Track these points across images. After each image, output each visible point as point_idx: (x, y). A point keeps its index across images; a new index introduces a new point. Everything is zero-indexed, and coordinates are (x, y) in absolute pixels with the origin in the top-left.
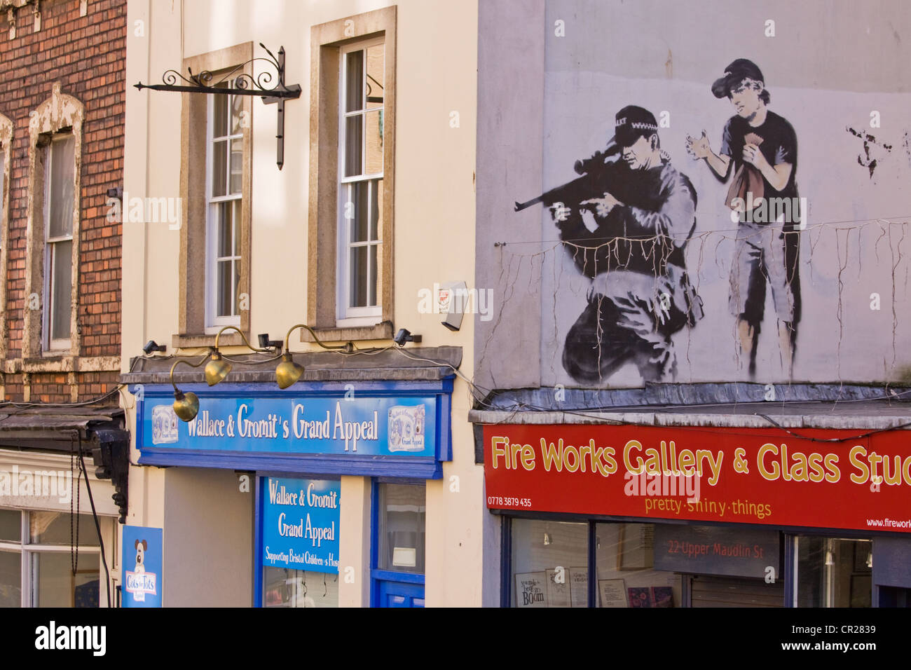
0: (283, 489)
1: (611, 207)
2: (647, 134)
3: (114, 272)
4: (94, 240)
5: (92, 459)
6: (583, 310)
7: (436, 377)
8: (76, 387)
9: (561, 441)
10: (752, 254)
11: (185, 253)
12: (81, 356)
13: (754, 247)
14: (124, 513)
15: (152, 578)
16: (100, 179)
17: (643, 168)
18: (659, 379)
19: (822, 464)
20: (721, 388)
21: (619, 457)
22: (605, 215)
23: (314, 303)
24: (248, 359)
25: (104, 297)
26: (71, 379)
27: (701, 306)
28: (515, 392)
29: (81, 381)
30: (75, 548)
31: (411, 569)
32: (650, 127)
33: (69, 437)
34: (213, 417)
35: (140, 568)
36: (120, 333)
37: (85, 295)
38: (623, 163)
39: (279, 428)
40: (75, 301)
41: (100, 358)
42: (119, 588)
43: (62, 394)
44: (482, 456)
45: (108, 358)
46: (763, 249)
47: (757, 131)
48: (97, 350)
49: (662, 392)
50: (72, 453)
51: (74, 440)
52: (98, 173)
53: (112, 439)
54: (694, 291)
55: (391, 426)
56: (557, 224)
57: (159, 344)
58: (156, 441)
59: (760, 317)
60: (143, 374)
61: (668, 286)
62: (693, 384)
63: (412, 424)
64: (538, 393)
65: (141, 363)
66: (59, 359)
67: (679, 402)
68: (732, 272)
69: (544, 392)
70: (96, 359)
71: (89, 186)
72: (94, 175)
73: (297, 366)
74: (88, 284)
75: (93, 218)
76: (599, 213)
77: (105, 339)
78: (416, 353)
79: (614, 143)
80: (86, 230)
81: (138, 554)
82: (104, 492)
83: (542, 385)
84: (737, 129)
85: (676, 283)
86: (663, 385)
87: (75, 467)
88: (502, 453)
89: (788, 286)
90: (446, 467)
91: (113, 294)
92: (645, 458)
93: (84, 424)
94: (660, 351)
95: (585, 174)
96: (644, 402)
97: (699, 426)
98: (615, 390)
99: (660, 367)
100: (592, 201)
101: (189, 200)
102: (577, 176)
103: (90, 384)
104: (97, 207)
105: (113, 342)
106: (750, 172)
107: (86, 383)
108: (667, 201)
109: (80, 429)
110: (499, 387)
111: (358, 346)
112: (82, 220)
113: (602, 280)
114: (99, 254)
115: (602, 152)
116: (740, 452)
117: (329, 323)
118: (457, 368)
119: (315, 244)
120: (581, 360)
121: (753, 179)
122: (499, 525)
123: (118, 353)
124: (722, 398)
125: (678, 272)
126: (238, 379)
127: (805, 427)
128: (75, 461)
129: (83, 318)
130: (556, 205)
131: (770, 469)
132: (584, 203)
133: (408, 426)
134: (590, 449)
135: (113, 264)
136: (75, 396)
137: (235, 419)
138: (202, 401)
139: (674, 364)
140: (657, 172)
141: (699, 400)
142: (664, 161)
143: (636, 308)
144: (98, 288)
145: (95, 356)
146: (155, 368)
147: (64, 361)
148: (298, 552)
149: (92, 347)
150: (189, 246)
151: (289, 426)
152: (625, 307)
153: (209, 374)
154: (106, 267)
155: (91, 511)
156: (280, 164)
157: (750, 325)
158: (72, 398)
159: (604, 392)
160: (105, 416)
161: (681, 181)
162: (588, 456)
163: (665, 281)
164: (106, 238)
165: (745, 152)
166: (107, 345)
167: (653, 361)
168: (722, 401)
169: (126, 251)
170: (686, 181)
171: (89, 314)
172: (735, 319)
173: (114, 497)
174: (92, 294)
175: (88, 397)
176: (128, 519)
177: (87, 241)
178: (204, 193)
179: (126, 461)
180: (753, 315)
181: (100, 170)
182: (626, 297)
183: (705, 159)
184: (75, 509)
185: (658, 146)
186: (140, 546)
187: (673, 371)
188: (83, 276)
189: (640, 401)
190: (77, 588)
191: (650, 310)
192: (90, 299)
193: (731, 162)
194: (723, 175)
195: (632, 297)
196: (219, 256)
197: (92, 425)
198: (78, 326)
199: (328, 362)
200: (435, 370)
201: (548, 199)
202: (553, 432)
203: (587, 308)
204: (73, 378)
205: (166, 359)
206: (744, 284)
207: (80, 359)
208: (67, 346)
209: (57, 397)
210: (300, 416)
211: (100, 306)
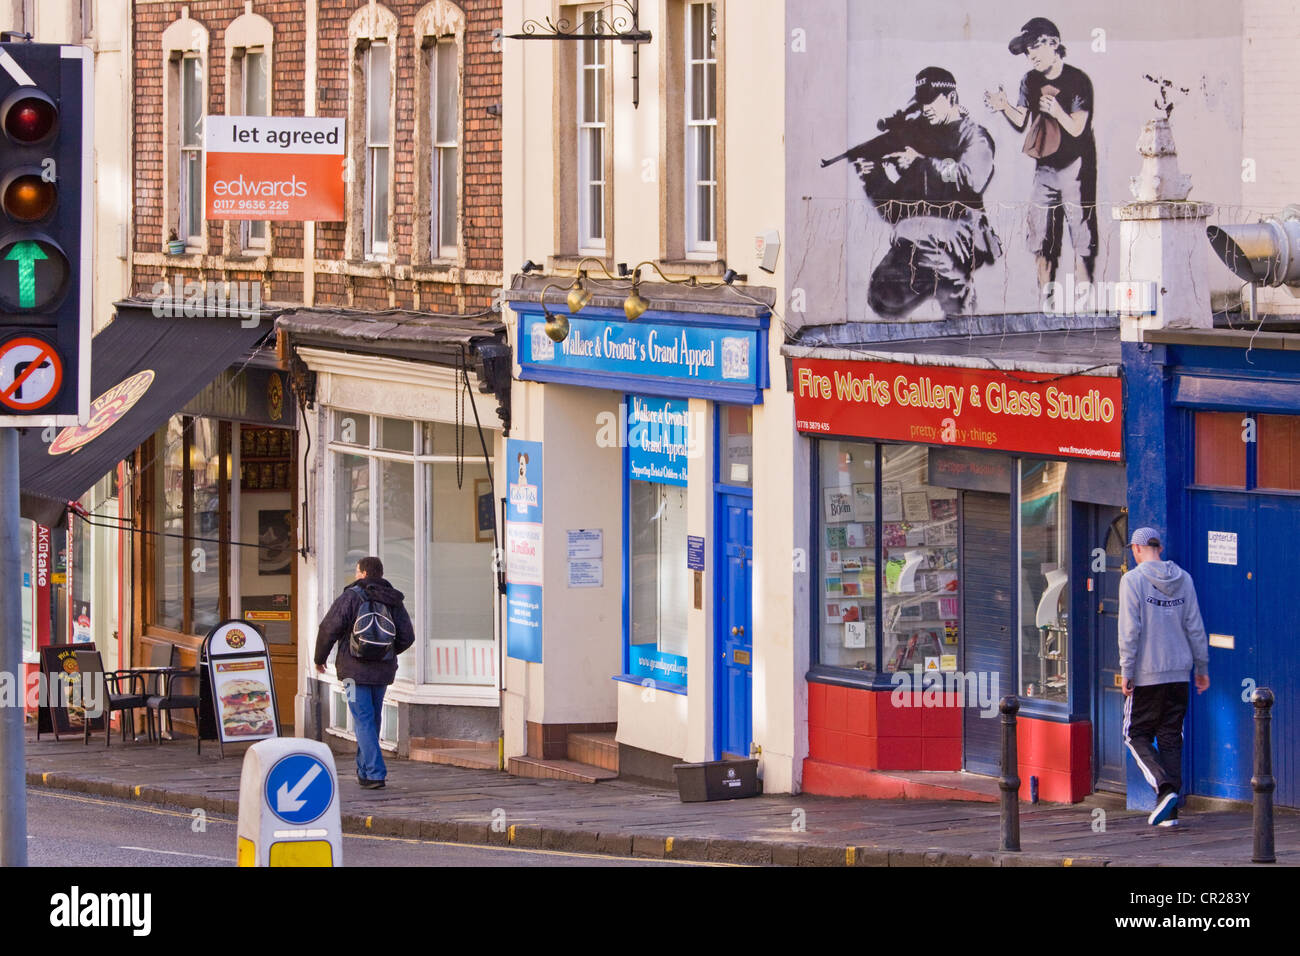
0: (645, 406)
1: (912, 160)
2: (946, 91)
3: (496, 187)
4: (477, 153)
5: (475, 374)
6: (886, 253)
7: (754, 315)
8: (463, 299)
9: (849, 374)
10: (1049, 196)
11: (558, 177)
12: (467, 267)
13: (1051, 189)
14: (508, 426)
15: (533, 490)
16: (481, 92)
17: (943, 123)
18: (960, 312)
19: (1029, 401)
20: (1020, 319)
21: (891, 390)
22: (907, 167)
23: (664, 237)
24: (611, 284)
25: (488, 211)
26: (458, 291)
27: (999, 245)
28: (823, 327)
29: (468, 293)
30: (460, 458)
31: (743, 483)
32: (949, 85)
33: (453, 351)
34: (585, 337)
35: (523, 479)
36: (502, 249)
37: (470, 207)
38: (924, 120)
39: (638, 352)
40: (460, 212)
41: (484, 272)
42: (504, 501)
43: (450, 305)
44: (792, 385)
45: (491, 272)
46: (1059, 192)
47: (1054, 83)
48: (482, 263)
49: (962, 324)
50: (457, 367)
51: (458, 355)
52: (480, 86)
53: (494, 354)
54: (992, 232)
55: (724, 355)
56: (861, 177)
57: (536, 263)
58: (534, 357)
59: (1058, 252)
60: (521, 292)
61: (967, 228)
62: (993, 315)
63: (739, 354)
64: (845, 328)
65: (521, 280)
66: (444, 269)
67: (978, 332)
68: (1029, 213)
69: (850, 327)
70: (481, 272)
71: (472, 98)
72: (476, 87)
73: (642, 299)
74: (473, 196)
75: (476, 131)
76: (901, 165)
77: (489, 253)
78: (743, 290)
79: (914, 102)
80: (470, 142)
81: (521, 466)
82: (489, 404)
83: (850, 319)
84: (1034, 83)
85: (975, 224)
86: (964, 318)
87: (459, 380)
88: (808, 383)
89: (1085, 223)
90: (766, 393)
91: (496, 209)
92: (910, 391)
93: (466, 340)
94: (960, 287)
95: (887, 131)
96: (945, 334)
97: (945, 366)
98: (917, 323)
99: (961, 302)
100: (894, 155)
101: (561, 125)
102: (880, 133)
103: (476, 296)
104: (480, 119)
105: (496, 257)
106: (1046, 121)
107: (472, 296)
108: (965, 151)
109: (463, 345)
110: (808, 323)
111: (700, 280)
112: (465, 131)
113: (905, 225)
114: (482, 167)
115: (903, 110)
116: (974, 389)
117: (679, 255)
118: (772, 308)
119: (664, 182)
120: (885, 297)
121: (1050, 128)
122: (809, 445)
123: (500, 268)
124: (1020, 328)
125: (976, 215)
126: (602, 304)
127: (1017, 371)
128: (459, 375)
129: (468, 229)
130: (860, 160)
131: (995, 404)
132: (887, 156)
133: (737, 356)
134: (870, 382)
135: (495, 179)
136: (462, 308)
137: (602, 340)
138: (572, 322)
139: (975, 297)
140: (955, 126)
141: (998, 330)
142: (963, 115)
143: (937, 250)
144: (482, 201)
145: (480, 269)
146: (534, 287)
147: (451, 272)
148: (658, 466)
149: (477, 259)
150: (561, 170)
151: (646, 350)
152: (927, 248)
153: (571, 302)
154: (489, 181)
155: (475, 423)
156: (636, 103)
157: (1048, 260)
158: (459, 310)
159: (907, 326)
160: (487, 331)
161: (980, 132)
162: (869, 387)
163: (965, 223)
164: (487, 152)
165: (1041, 103)
166: (491, 259)
167: (953, 296)
168: (1020, 330)
169: (505, 168)
170: (985, 132)
171: (473, 227)
172: (1034, 257)
173: (498, 410)
174: (476, 206)
175: (474, 310)
176: (511, 432)
177: (471, 153)
178: (575, 118)
179: (509, 376)
180: (1051, 251)
181: (482, 84)
182: (927, 239)
183: (1003, 111)
184: (460, 421)
185: (957, 102)
186: (523, 459)
187: (973, 304)
188: (467, 187)
189: (941, 332)
190: (481, 497)
191: (950, 250)
192: (474, 211)
193: (1028, 113)
194: (1021, 125)
195: (933, 239)
196: (591, 180)
197: (474, 341)
198: (464, 237)
199: (676, 292)
200: (753, 308)
201: (852, 155)
202: (845, 366)
203: (890, 251)
204: (460, 290)
205: (542, 278)
206: (1042, 224)
207: (466, 271)
208: (454, 254)
209: (445, 308)
210: (655, 342)
211: (484, 219)
